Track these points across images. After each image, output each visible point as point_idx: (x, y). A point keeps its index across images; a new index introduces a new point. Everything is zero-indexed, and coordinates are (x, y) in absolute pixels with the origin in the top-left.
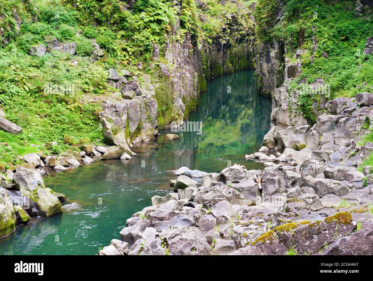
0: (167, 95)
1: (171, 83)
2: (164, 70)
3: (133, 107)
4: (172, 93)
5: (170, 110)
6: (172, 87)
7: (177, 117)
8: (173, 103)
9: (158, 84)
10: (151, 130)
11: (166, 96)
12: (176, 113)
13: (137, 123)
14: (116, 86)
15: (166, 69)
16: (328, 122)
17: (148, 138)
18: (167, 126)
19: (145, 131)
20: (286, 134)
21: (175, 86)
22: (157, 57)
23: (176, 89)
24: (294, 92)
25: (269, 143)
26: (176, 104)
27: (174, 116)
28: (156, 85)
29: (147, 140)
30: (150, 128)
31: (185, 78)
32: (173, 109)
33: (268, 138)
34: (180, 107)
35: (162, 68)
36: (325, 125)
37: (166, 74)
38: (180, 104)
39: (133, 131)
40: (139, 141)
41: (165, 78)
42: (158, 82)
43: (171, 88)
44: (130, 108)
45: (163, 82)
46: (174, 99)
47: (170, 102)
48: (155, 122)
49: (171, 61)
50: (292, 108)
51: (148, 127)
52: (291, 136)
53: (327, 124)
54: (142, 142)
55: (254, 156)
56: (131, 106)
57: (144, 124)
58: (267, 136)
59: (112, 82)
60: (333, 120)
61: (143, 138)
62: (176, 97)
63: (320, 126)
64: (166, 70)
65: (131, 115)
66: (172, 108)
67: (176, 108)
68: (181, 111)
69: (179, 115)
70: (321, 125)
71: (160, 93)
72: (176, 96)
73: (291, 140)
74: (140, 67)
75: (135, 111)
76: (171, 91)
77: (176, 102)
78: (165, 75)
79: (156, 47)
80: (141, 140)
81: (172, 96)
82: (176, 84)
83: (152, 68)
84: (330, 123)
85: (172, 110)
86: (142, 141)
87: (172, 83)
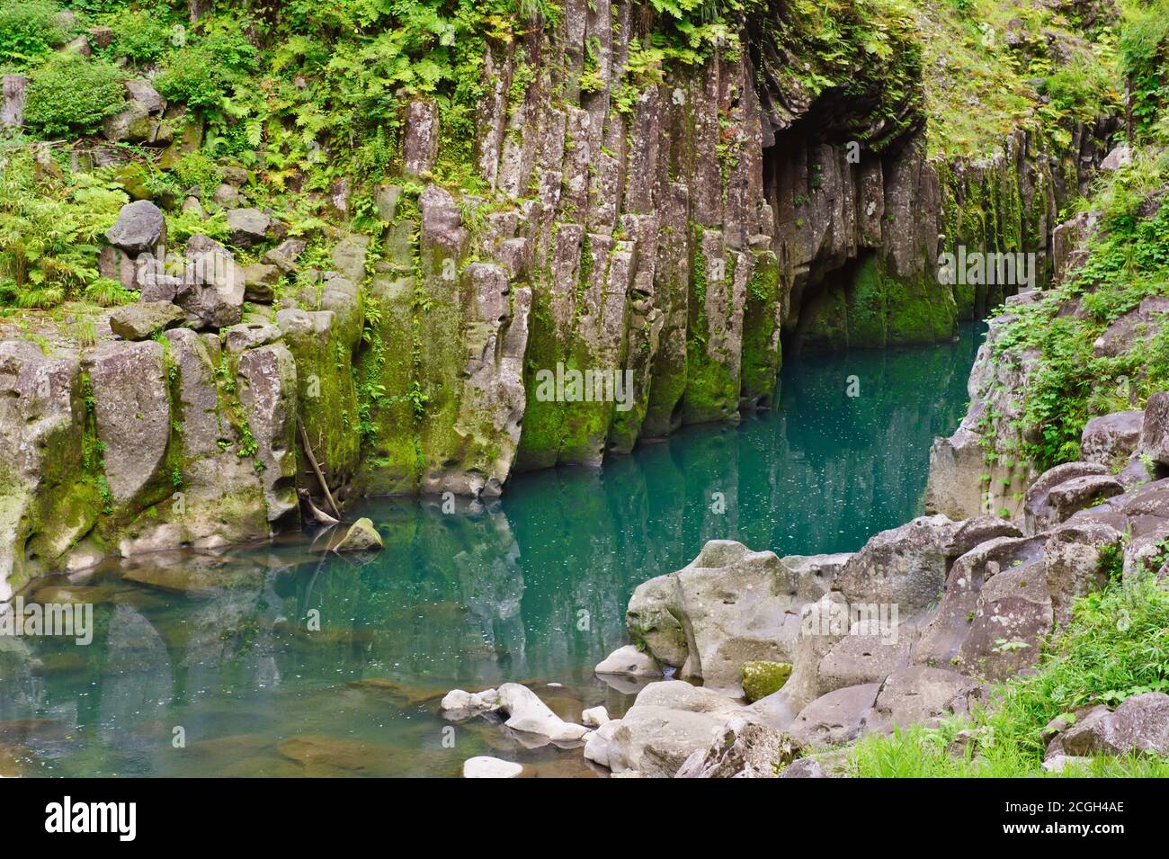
0: (436, 335)
1: (462, 283)
2: (434, 219)
3: (124, 381)
4: (463, 328)
5: (450, 405)
6: (467, 300)
7: (484, 442)
8: (463, 375)
9: (401, 281)
10: (249, 493)
11: (434, 340)
12: (476, 422)
13: (148, 456)
14: (131, 275)
15: (445, 214)
16: (907, 553)
17: (219, 532)
18: (433, 482)
19: (211, 496)
20: (730, 595)
21: (482, 299)
22: (422, 158)
23: (483, 312)
24: (1014, 359)
25: (653, 630)
26: (478, 380)
27: (470, 437)
28: (392, 285)
29: (214, 541)
30: (247, 483)
31: (604, 266)
32: (464, 401)
33: (650, 601)
34: (501, 396)
35: (426, 210)
36: (891, 571)
37: (440, 240)
38: (501, 385)
39: (129, 494)
40: (165, 541)
41: (434, 255)
42: (404, 274)
43: (458, 307)
44: (106, 384)
45: (424, 276)
46: (468, 355)
47: (452, 371)
48: (270, 457)
49: (511, 181)
50: (998, 443)
51: (230, 482)
52: (752, 609)
53: (902, 568)
54: (187, 547)
55: (497, 702)
56: (108, 376)
57: (211, 463)
58: (648, 594)
59: (115, 258)
60: (930, 547)
61: (192, 529)
62: (479, 347)
63: (865, 573)
64: (442, 221)
65: (114, 418)
66: (459, 397)
67: (477, 400)
68: (501, 417)
69: (494, 431)
70: (872, 571)
71: (406, 325)
72: (478, 341)
73: (748, 635)
74: (340, 202)
75: (138, 399)
76: (457, 318)
77: (481, 374)
78: (433, 244)
79: (418, 113)
80: (178, 539)
81: (459, 343)
82: (483, 288)
83: (385, 206)
84: (916, 563)
85: (458, 405)
86: (186, 543)
87: (468, 285)
